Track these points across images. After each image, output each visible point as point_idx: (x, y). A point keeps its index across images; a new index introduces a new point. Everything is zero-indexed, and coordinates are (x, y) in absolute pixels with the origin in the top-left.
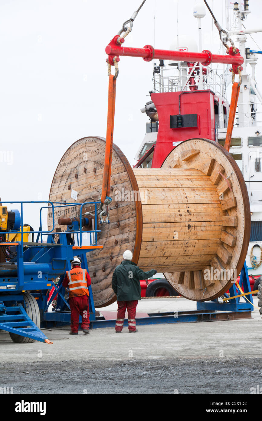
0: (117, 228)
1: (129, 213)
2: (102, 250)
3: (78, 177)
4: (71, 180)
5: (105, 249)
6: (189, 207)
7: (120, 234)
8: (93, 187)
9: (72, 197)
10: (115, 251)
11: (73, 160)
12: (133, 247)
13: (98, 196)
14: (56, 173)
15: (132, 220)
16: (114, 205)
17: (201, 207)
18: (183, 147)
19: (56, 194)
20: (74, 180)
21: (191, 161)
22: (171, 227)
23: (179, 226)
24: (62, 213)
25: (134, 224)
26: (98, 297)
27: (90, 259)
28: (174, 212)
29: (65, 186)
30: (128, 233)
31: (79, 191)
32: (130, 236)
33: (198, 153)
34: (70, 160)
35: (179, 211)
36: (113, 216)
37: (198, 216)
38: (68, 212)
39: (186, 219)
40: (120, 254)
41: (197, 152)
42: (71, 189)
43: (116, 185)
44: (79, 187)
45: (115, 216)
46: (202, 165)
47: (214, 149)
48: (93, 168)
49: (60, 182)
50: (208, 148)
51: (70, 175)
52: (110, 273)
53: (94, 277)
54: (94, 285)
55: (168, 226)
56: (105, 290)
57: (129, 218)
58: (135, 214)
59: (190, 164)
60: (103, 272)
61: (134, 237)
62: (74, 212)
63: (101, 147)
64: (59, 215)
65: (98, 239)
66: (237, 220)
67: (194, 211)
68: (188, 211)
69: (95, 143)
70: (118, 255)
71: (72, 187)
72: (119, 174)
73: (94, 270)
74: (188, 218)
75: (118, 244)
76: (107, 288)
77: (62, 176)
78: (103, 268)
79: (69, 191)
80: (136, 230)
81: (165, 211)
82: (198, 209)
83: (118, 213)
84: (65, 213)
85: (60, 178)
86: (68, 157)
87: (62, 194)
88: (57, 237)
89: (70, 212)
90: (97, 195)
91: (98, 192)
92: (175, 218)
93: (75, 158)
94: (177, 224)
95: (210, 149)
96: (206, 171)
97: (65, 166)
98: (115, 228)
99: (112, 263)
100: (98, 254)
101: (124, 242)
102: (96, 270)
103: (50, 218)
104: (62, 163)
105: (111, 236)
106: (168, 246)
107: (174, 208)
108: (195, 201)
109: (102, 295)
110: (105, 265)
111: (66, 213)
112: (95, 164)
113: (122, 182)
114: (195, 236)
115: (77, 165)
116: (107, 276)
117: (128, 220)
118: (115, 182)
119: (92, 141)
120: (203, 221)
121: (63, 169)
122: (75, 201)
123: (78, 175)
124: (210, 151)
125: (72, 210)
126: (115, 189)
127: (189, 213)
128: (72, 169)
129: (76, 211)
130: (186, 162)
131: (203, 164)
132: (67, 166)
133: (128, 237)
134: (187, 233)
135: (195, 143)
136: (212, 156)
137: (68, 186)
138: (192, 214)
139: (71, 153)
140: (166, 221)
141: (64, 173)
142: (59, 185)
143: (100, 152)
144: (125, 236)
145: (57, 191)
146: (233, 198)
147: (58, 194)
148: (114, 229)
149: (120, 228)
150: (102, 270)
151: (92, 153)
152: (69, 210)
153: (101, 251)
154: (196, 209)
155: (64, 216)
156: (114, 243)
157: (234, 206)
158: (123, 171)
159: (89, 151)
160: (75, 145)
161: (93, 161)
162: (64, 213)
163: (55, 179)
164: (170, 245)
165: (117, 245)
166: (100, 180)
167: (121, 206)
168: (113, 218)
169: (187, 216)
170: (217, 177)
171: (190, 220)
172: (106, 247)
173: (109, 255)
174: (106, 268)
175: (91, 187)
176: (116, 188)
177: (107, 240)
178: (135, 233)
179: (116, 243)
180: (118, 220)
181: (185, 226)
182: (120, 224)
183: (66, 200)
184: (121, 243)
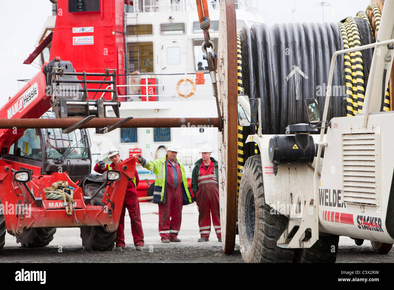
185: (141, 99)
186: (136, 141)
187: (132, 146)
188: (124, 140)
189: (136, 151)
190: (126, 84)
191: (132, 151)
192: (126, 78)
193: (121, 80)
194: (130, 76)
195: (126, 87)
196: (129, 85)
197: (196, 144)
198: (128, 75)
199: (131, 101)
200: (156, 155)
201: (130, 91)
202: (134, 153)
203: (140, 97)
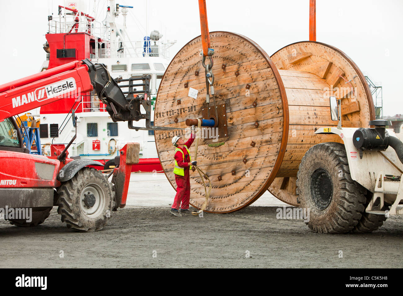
0: (255, 128)
1: (272, 112)
2: (232, 152)
3: (199, 74)
4: (189, 78)
5: (237, 151)
6: (315, 110)
7: (258, 135)
8: (221, 85)
9: (189, 95)
10: (252, 153)
11: (192, 56)
12: (277, 149)
13: (228, 94)
14: (168, 70)
15: (277, 120)
16: (251, 104)
17: (325, 110)
18: (289, 51)
19: (167, 92)
20: (193, 77)
21: (300, 64)
22: (301, 130)
23: (308, 129)
24: (175, 113)
25: (280, 124)
26: (224, 203)
27: (214, 162)
28: (303, 114)
29: (180, 84)
30: (270, 134)
31: (199, 89)
32: (273, 137)
33: (310, 57)
34: (189, 56)
35: (308, 113)
36: (249, 116)
37: (323, 119)
38: (184, 112)
39: (314, 122)
40: (258, 156)
41: (309, 55)
42: (188, 87)
43: (254, 82)
44: (200, 85)
45: (252, 116)
46: (316, 68)
47: (331, 52)
48: (221, 65)
49: (173, 80)
50: (323, 51)
51: (187, 72)
52: (242, 177)
53: (219, 181)
54: (220, 189)
55: (299, 129)
56: (235, 195)
57: (273, 118)
58: (282, 113)
59: (298, 67)
60: (233, 176)
61: (280, 139)
62: (192, 111)
63: (234, 42)
64: (170, 115)
65: (227, 140)
66: (360, 125)
67: (320, 114)
68: (315, 114)
69: (226, 38)
70: (256, 157)
71: (189, 85)
72: (259, 71)
73: (219, 173)
74: (315, 121)
75: (256, 145)
76: (238, 193)
77: (176, 74)
78: (232, 171)
79: (186, 89)
80: (283, 131)
81: (296, 112)
82: (323, 112)
83: (256, 112)
84: (179, 112)
85: (174, 75)
86: (185, 53)
87: (176, 93)
88: (167, 138)
89: (187, 112)
90: (226, 93)
91: (228, 90)
92: (305, 120)
93: (195, 54)
94: (306, 127)
95: (326, 52)
96: (322, 74)
97: (180, 63)
98: (252, 129)
99: (245, 166)
100: (226, 157)
101: (264, 144)
102: (223, 173)
103: (157, 118)
104: (176, 60)
105: (245, 137)
106: (296, 150)
107: (304, 110)
108: (320, 104)
109: (230, 199)
110: (236, 168)
111: (181, 113)
112: (224, 61)
113: (263, 79)
114: (320, 140)
115: (197, 62)
116: (239, 180)
117: (272, 120)
118: (253, 79)
119: (220, 36)
120: (327, 124)
121: (177, 66)
122: (194, 100)
123: (199, 72)
124: (325, 54)
125: (190, 109)
126: (252, 87)
127: (316, 116)
128: (190, 66)
129: (195, 110)
130: (292, 65)
131: (319, 67)
132: (183, 63)
133: (270, 138)
134: (313, 137)
135: (306, 46)
136: (329, 59)
137: (185, 84)
138: (319, 117)
139: (190, 49)
140: (297, 123)
141: (180, 70)
142: (172, 83)
143: (232, 47)
144: (267, 137)
145: (169, 90)
146: (357, 102)
147: (170, 92)
148: (250, 129)
149: (259, 128)
150: (231, 173)
151: (220, 49)
152: (185, 109)
153: (230, 153)
154: (321, 112)
155: (178, 116)
156: (249, 145)
157: (358, 110)
158: (265, 68)
159: (216, 46)
160: (196, 41)
161: (222, 57)
162: (177, 113)
163: (166, 77)
164: (298, 148)
165: (254, 147)
166: (230, 77)
167: (261, 105)
168: (249, 117)
169: (314, 119)
170: (336, 81)
171: (317, 123)
172: (237, 148)
173: (242, 158)
174: (237, 171)
175: (218, 85)
176: (255, 86)
177: (240, 141)
178: (281, 134)
179: (253, 144)
180: (256, 120)
181: (313, 130)
182: (259, 124)
183: (181, 99)
184: (261, 144)
185: (99, 111)
186: (97, 136)
187: (94, 139)
188: (89, 135)
189: (97, 142)
190: (90, 101)
191: (95, 142)
192: (91, 98)
193: (88, 99)
194: (93, 96)
195: (91, 103)
196: (93, 101)
197: (133, 138)
198: (92, 96)
199: (93, 111)
200: (109, 144)
201: (93, 106)
202: (96, 143)
203: (99, 109)
